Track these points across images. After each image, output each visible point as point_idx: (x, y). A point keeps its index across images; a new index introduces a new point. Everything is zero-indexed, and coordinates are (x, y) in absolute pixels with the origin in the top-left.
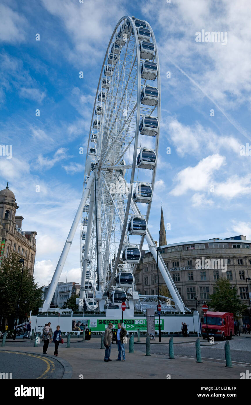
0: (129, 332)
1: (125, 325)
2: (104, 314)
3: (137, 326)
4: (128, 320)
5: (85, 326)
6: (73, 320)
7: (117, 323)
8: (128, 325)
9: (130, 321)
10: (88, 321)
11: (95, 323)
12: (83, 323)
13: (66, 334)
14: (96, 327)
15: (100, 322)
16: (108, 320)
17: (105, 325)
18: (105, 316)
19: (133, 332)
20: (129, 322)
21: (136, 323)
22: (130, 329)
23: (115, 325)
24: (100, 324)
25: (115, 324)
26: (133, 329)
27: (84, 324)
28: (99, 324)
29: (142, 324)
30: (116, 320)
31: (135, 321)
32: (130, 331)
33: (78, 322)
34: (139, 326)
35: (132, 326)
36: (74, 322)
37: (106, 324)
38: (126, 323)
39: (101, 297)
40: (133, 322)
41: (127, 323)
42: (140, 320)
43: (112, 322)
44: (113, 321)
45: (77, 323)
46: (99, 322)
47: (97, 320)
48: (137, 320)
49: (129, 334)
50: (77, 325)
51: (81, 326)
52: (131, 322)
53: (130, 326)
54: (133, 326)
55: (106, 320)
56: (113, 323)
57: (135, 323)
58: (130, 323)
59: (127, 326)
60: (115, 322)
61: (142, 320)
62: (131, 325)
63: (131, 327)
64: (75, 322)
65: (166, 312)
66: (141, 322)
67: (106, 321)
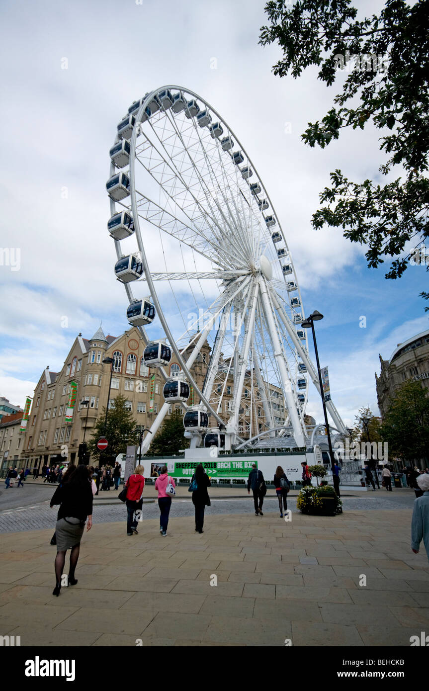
3: (221, 471)
4: (209, 463)
8: (209, 470)
9: (212, 463)
11: (172, 468)
12: (161, 468)
14: (173, 472)
15: (179, 466)
16: (186, 464)
18: (184, 458)
21: (219, 466)
22: (213, 475)
26: (216, 475)
28: (177, 468)
29: (227, 468)
31: (218, 463)
32: (215, 478)
33: (156, 466)
34: (223, 471)
35: (213, 471)
36: (152, 465)
37: (183, 468)
40: (215, 465)
42: (224, 462)
43: (191, 465)
44: (192, 464)
46: (177, 466)
47: (175, 463)
48: (221, 462)
50: (155, 470)
51: (159, 470)
52: (213, 466)
53: (211, 472)
54: (216, 471)
58: (212, 467)
60: (194, 466)
61: (227, 462)
63: (214, 473)
66: (226, 465)
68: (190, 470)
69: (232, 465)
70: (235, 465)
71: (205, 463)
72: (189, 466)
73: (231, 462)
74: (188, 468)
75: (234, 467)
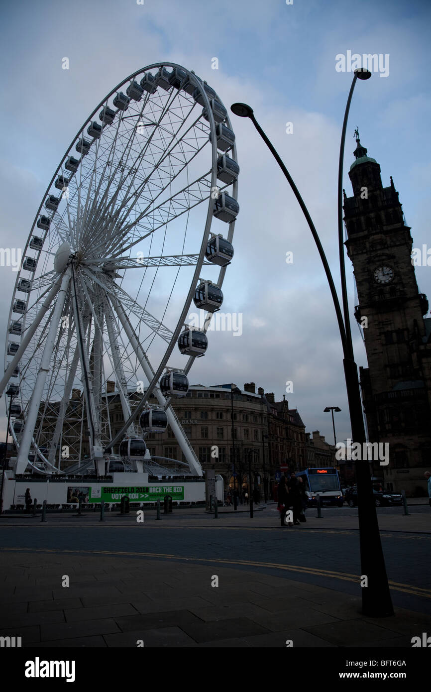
0: (144, 504)
1: (138, 494)
2: (110, 479)
3: (153, 495)
4: (141, 488)
5: (85, 495)
6: (68, 487)
7: (127, 491)
9: (144, 488)
10: (89, 488)
11: (98, 492)
12: (82, 492)
13: (60, 507)
14: (100, 497)
15: (106, 490)
16: (116, 488)
17: (112, 494)
18: (112, 482)
19: (149, 503)
20: (143, 490)
21: (151, 491)
22: (143, 499)
23: (125, 494)
24: (106, 492)
25: (125, 492)
26: (148, 499)
27: (84, 493)
28: (104, 492)
29: (158, 493)
30: (126, 488)
31: (150, 488)
32: (146, 502)
33: (75, 491)
34: (155, 495)
35: (145, 496)
36: (69, 489)
37: (113, 492)
39: (102, 456)
40: (146, 490)
41: (140, 492)
42: (155, 487)
43: (121, 490)
44: (123, 488)
46: (104, 490)
47: (102, 487)
48: (152, 487)
49: (143, 506)
50: (74, 495)
51: (79, 495)
52: (145, 490)
53: (143, 496)
54: (147, 496)
55: (113, 488)
56: (123, 490)
58: (144, 492)
59: (140, 496)
60: (125, 490)
61: (158, 487)
64: (71, 489)
65: (186, 477)
66: (158, 490)
68: (121, 494)
69: (163, 490)
70: (166, 489)
71: (137, 488)
72: (119, 490)
73: (162, 487)
74: (118, 493)
75: (165, 492)
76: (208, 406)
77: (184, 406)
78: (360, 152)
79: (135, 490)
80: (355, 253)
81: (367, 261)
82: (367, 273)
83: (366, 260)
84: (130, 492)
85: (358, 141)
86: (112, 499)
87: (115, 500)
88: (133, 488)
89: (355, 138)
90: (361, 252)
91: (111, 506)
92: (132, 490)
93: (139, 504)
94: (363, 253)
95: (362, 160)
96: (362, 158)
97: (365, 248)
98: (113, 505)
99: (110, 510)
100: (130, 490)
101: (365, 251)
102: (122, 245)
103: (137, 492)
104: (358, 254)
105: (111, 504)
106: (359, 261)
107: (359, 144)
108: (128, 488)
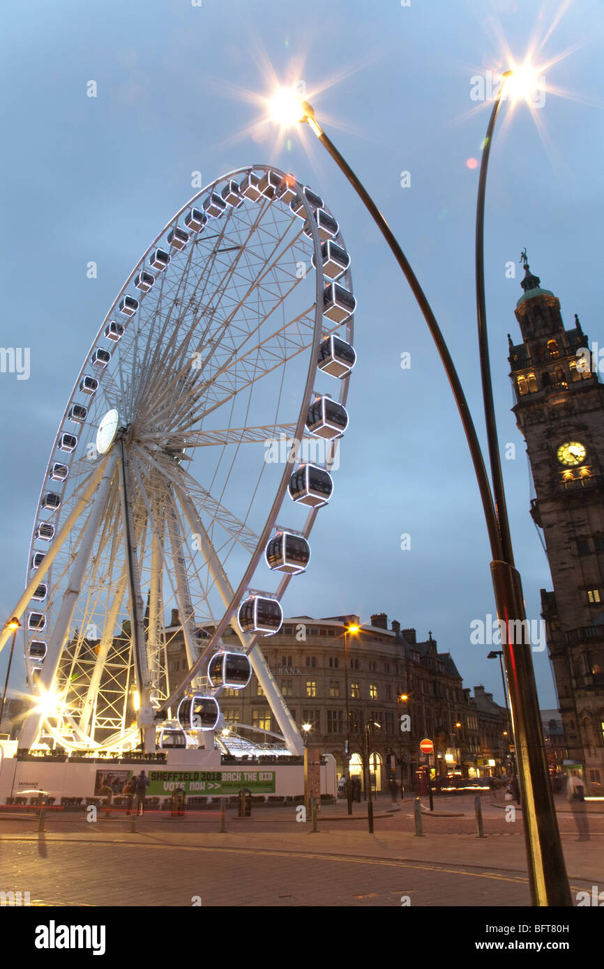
0: (213, 799)
1: (204, 783)
2: (162, 758)
3: (227, 785)
4: (209, 773)
5: (123, 784)
6: (98, 771)
7: (188, 778)
8: (209, 784)
9: (214, 773)
12: (118, 779)
13: (84, 802)
15: (156, 776)
16: (171, 773)
17: (165, 783)
18: (165, 763)
19: (221, 798)
20: (212, 777)
21: (224, 778)
22: (213, 791)
23: (184, 783)
24: (154, 780)
25: (185, 780)
26: (218, 791)
27: (122, 780)
29: (236, 781)
30: (186, 773)
31: (223, 774)
32: (216, 796)
33: (108, 776)
34: (231, 785)
35: (216, 786)
36: (99, 774)
37: (166, 780)
38: (206, 778)
40: (218, 776)
41: (208, 780)
42: (232, 772)
43: (179, 776)
44: (181, 773)
45: (106, 776)
46: (152, 776)
47: (149, 772)
48: (227, 772)
49: (213, 802)
50: (105, 783)
51: (113, 783)
52: (216, 777)
53: (212, 786)
54: (219, 786)
55: (165, 773)
56: (181, 777)
57: (223, 780)
58: (214, 780)
59: (207, 786)
60: (185, 777)
61: (236, 772)
62: (216, 784)
63: (216, 788)
64: (101, 774)
65: (279, 756)
66: (235, 777)
67: (167, 775)
68: (177, 783)
69: (243, 776)
70: (247, 776)
71: (203, 773)
72: (175, 777)
73: (242, 773)
74: (174, 780)
75: (246, 780)
76: (317, 648)
77: (282, 647)
78: (530, 282)
79: (200, 777)
80: (528, 423)
81: (546, 433)
82: (547, 451)
83: (544, 432)
84: (192, 780)
85: (526, 267)
86: (164, 790)
87: (168, 792)
88: (196, 773)
89: (523, 264)
90: (536, 421)
91: (161, 802)
92: (195, 776)
93: (205, 799)
94: (539, 423)
95: (533, 293)
96: (534, 290)
97: (542, 414)
98: (166, 800)
99: (161, 807)
100: (192, 777)
101: (542, 420)
102: (192, 414)
103: (203, 780)
104: (532, 425)
105: (162, 798)
106: (535, 434)
107: (528, 272)
108: (190, 773)
